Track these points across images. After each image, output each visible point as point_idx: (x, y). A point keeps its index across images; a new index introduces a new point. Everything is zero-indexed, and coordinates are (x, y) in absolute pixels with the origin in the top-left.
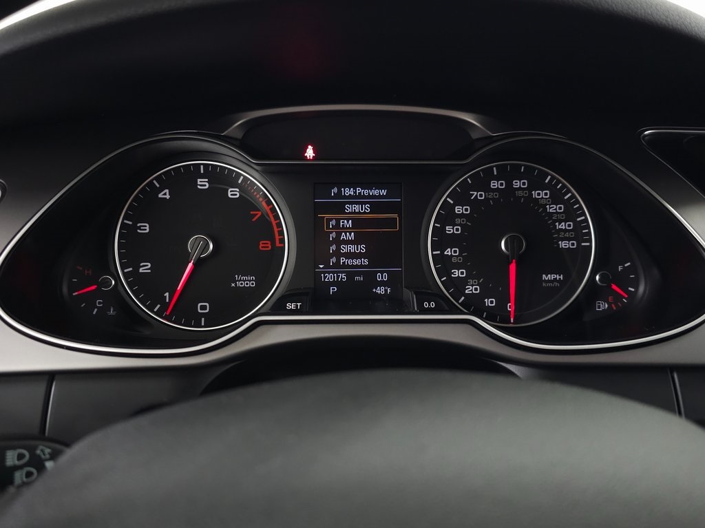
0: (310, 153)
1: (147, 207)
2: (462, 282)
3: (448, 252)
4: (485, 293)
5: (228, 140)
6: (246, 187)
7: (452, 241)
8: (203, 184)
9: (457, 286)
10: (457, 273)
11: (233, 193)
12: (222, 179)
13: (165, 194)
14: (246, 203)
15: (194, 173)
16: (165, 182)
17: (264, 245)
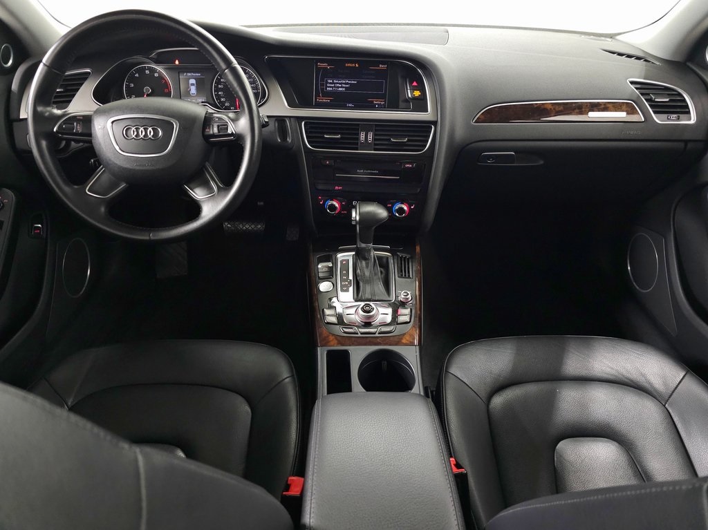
0: (177, 62)
1: (132, 79)
2: (225, 102)
3: (220, 93)
4: (231, 106)
5: (151, 59)
6: (160, 73)
7: (221, 90)
8: (147, 72)
9: (223, 104)
10: (222, 100)
11: (156, 75)
12: (153, 71)
13: (137, 75)
14: (161, 77)
15: (144, 69)
16: (137, 71)
17: (166, 91)
